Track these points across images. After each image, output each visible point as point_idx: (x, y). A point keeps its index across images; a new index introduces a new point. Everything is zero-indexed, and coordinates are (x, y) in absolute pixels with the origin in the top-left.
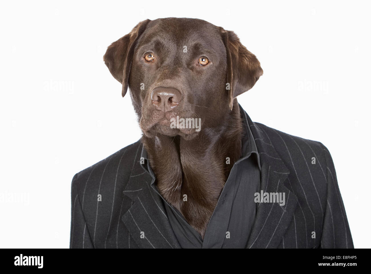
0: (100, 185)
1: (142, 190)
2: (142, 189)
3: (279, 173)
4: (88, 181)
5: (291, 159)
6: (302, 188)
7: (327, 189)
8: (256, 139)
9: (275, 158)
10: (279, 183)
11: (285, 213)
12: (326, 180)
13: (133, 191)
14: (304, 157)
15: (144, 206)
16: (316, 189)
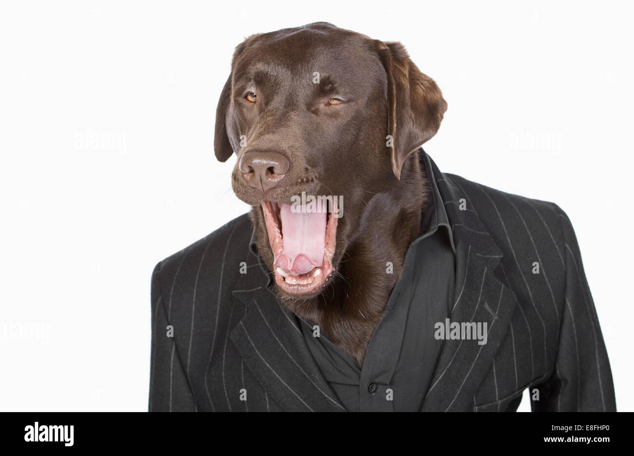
0: (196, 282)
1: (260, 289)
2: (260, 287)
3: (486, 256)
4: (177, 274)
5: (506, 232)
6: (524, 279)
7: (566, 280)
8: (447, 202)
9: (478, 232)
10: (485, 273)
11: (497, 321)
12: (564, 264)
13: (248, 291)
14: (527, 229)
15: (264, 315)
16: (546, 279)
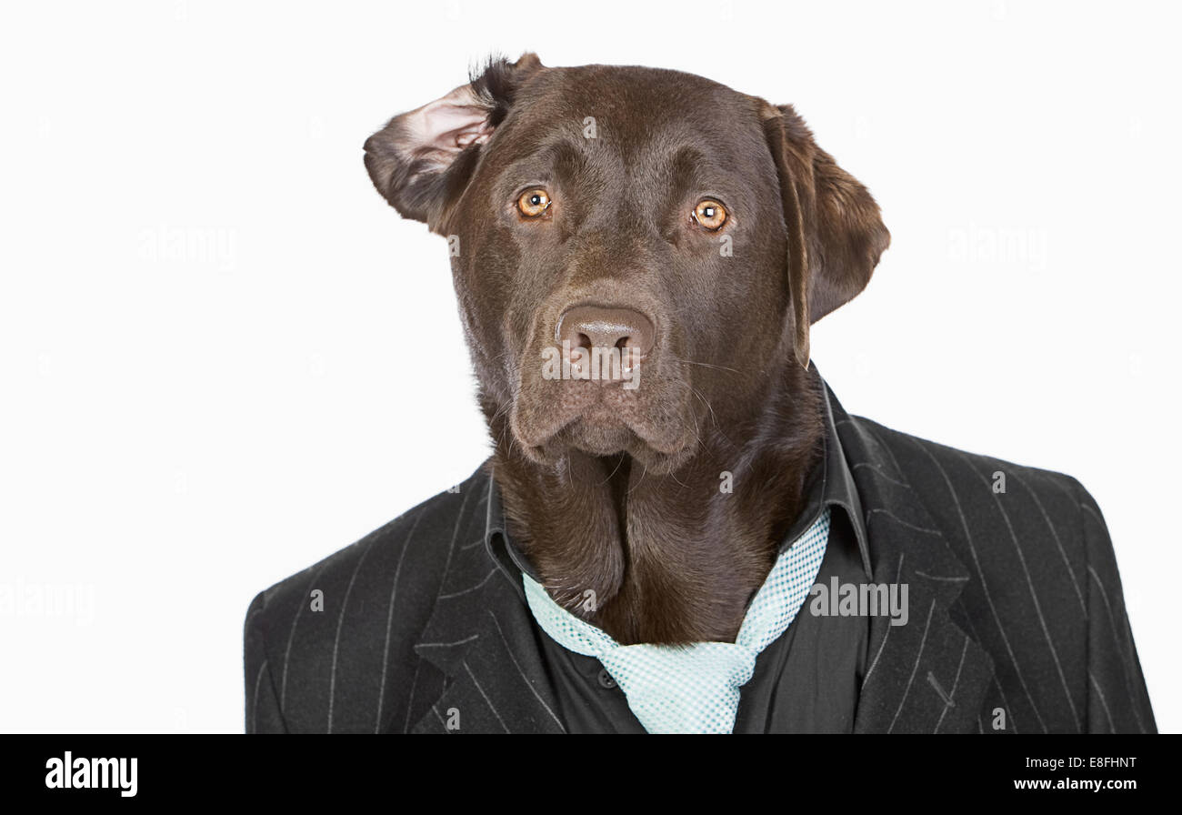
0: (339, 630)
1: (475, 641)
2: (476, 637)
3: (934, 578)
4: (298, 615)
5: (969, 537)
6: (1003, 634)
7: (1088, 640)
8: (857, 466)
9: (919, 529)
10: (931, 612)
11: (951, 711)
12: (1084, 608)
13: (449, 645)
14: (1012, 532)
15: (486, 692)
16: (1048, 637)
